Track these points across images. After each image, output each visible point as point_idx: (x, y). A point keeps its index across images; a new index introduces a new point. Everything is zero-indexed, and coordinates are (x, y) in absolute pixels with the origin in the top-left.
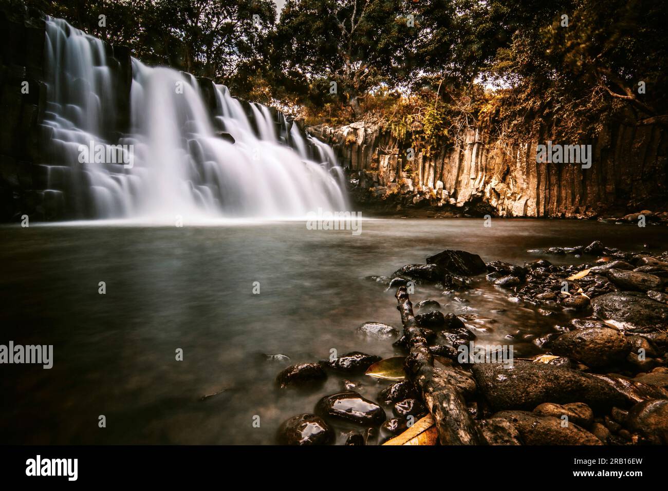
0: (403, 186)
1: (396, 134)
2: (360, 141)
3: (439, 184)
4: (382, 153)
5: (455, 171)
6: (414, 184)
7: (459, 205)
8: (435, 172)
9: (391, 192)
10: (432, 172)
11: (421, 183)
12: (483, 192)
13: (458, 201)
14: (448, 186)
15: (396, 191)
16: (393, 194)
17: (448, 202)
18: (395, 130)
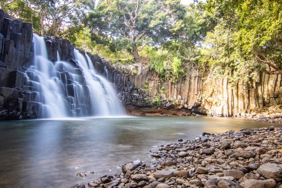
0: (161, 97)
1: (157, 70)
2: (139, 73)
3: (179, 97)
4: (150, 80)
5: (187, 90)
6: (167, 97)
7: (189, 108)
8: (177, 90)
9: (155, 101)
10: (175, 90)
11: (170, 96)
12: (201, 101)
13: (189, 106)
14: (183, 98)
15: (158, 100)
16: (156, 102)
17: (184, 106)
18: (157, 68)
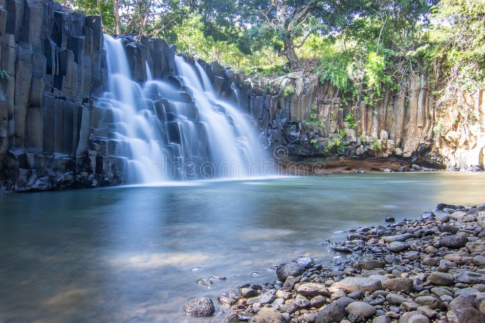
0: (345, 137)
1: (336, 83)
2: (299, 92)
3: (384, 133)
4: (322, 103)
5: (400, 120)
6: (357, 136)
7: (405, 155)
8: (379, 121)
9: (333, 144)
10: (375, 121)
11: (364, 132)
12: (431, 141)
13: (405, 150)
14: (393, 135)
15: (338, 143)
16: (335, 146)
17: (394, 153)
18: (335, 78)
